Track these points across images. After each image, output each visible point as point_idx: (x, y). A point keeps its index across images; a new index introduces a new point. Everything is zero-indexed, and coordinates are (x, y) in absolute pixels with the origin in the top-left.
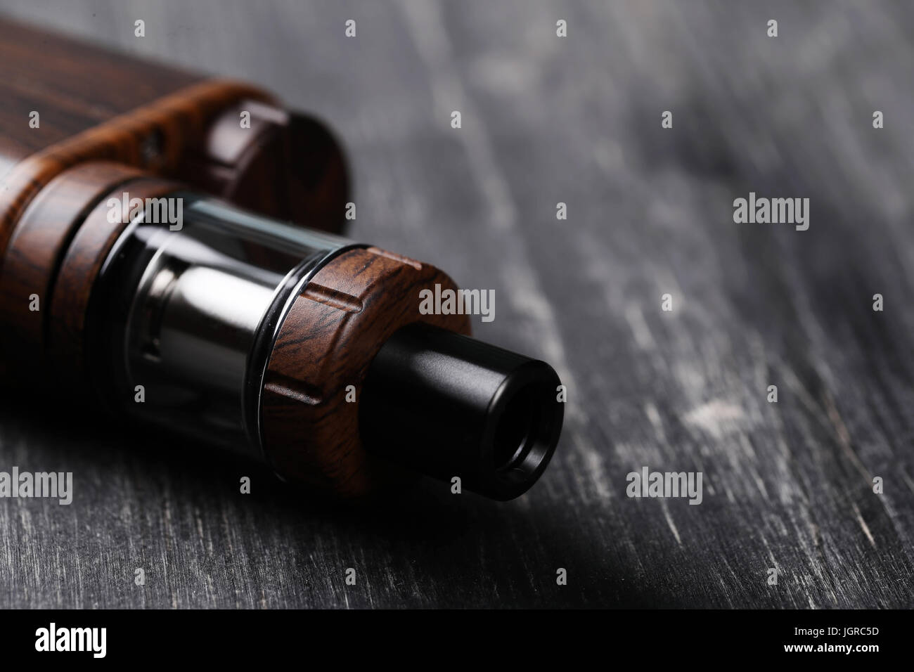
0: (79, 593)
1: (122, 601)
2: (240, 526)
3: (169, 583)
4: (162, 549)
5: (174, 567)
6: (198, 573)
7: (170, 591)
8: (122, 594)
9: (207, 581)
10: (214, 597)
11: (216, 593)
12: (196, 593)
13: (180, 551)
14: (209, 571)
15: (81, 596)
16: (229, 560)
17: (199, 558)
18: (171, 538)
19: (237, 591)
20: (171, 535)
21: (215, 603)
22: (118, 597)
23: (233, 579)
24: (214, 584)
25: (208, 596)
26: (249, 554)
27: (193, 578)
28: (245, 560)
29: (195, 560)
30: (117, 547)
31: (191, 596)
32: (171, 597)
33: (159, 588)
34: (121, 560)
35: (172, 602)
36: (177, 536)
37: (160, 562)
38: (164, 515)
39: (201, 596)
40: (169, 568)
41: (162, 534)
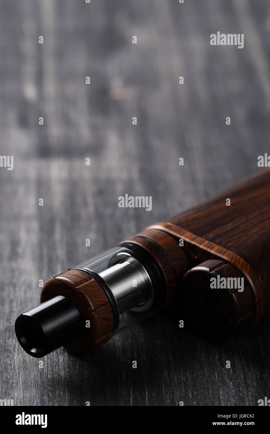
0: (190, 388)
1: (204, 391)
2: (240, 363)
3: (218, 385)
4: (215, 371)
5: (220, 378)
6: (228, 381)
7: (219, 388)
8: (204, 389)
9: (231, 384)
10: (233, 391)
11: (234, 389)
12: (228, 389)
13: (222, 372)
14: (231, 380)
15: (191, 389)
16: (237, 376)
17: (228, 375)
18: (218, 367)
19: (241, 389)
20: (218, 365)
21: (234, 393)
22: (202, 390)
23: (239, 384)
24: (233, 386)
25: (231, 390)
26: (244, 374)
27: (226, 383)
28: (243, 376)
29: (226, 376)
30: (201, 369)
31: (226, 390)
32: (219, 390)
33: (216, 386)
34: (203, 375)
35: (220, 393)
36: (220, 366)
37: (215, 376)
38: (215, 357)
39: (229, 390)
40: (218, 379)
41: (215, 365)
